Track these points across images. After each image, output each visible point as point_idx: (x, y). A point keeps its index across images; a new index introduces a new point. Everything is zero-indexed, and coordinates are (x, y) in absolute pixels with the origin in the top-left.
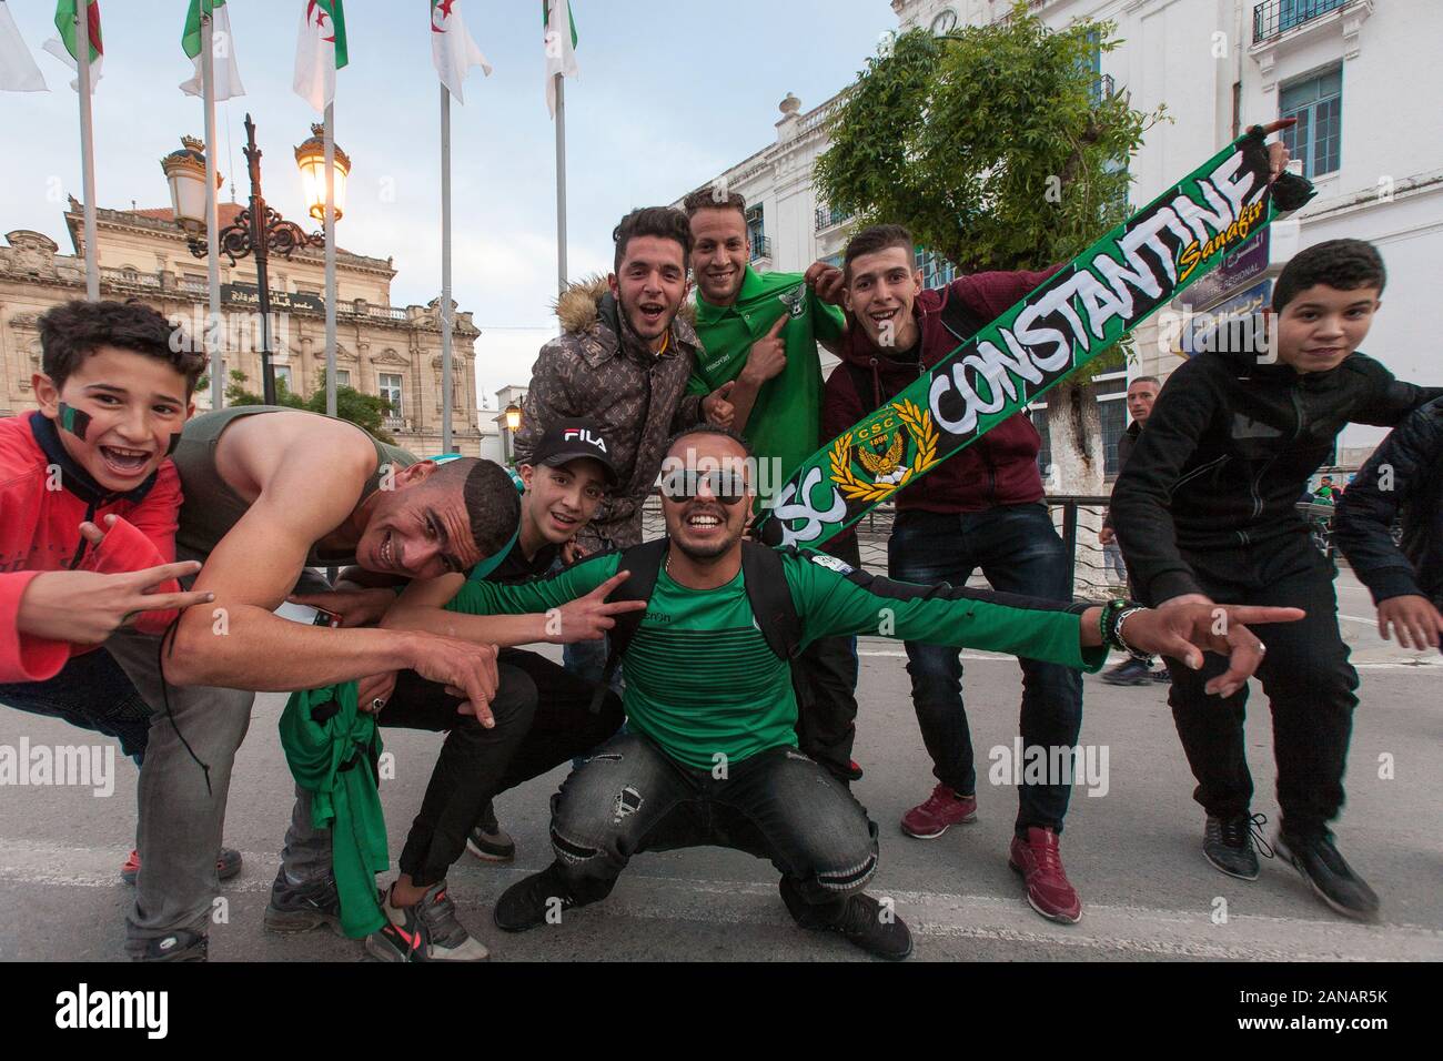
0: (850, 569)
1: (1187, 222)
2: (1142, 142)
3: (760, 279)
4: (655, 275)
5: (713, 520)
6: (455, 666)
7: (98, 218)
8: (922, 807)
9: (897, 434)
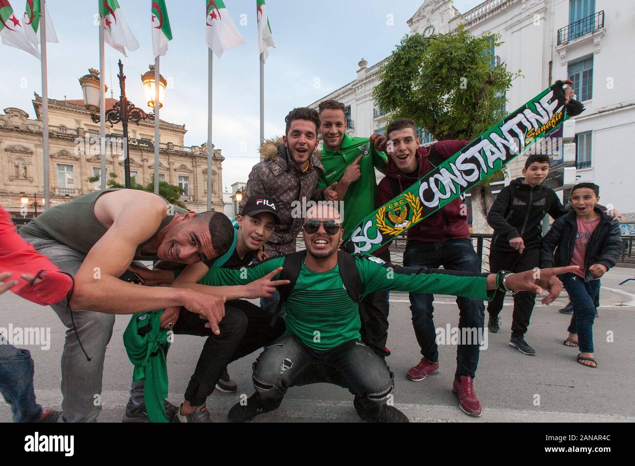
0: (384, 263)
1: (530, 120)
2: (511, 85)
3: (351, 140)
4: (303, 136)
5: (325, 242)
6: (202, 306)
7: (49, 103)
8: (416, 367)
9: (405, 207)
